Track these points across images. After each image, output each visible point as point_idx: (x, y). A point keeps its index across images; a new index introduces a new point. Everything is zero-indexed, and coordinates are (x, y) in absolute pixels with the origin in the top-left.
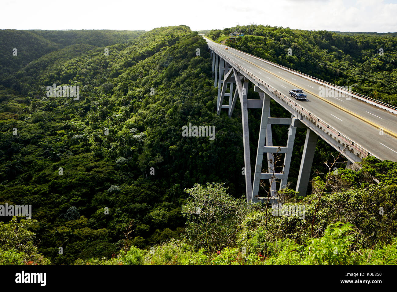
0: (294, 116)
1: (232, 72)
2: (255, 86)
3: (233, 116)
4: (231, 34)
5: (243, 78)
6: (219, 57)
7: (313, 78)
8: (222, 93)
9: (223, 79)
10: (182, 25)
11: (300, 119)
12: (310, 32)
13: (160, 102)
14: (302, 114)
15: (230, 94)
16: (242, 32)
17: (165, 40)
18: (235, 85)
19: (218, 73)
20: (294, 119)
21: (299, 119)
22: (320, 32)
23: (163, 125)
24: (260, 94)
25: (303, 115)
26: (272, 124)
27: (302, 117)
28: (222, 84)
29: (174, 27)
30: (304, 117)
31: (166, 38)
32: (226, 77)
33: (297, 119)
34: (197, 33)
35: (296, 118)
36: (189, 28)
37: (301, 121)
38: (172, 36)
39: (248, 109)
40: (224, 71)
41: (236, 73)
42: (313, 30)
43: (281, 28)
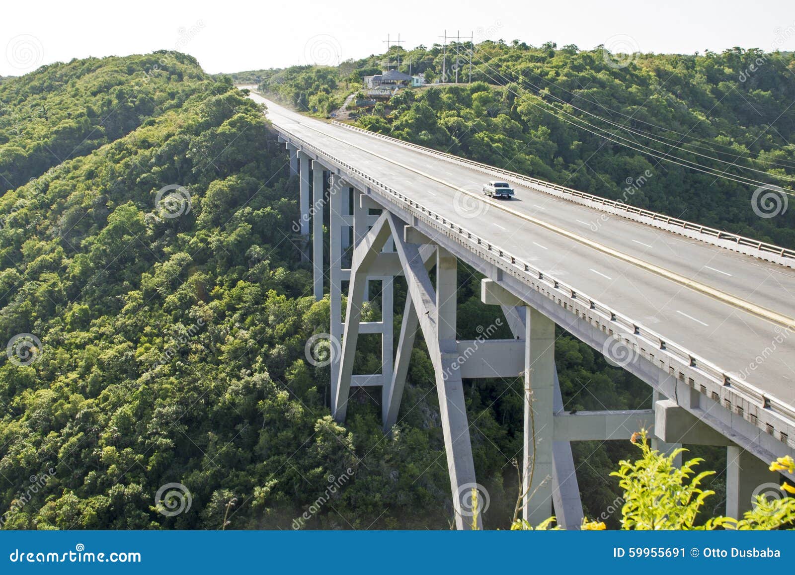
0: (662, 397)
1: (385, 232)
2: (484, 281)
3: (402, 416)
4: (369, 79)
5: (434, 254)
6: (326, 174)
7: (721, 236)
8: (346, 324)
9: (347, 261)
10: (163, 52)
11: (687, 407)
12: (690, 62)
13: (73, 375)
14: (691, 380)
15: (383, 326)
16: (415, 69)
17: (91, 113)
18: (401, 284)
19: (326, 237)
20: (662, 406)
21: (686, 405)
22: (733, 58)
23: (87, 480)
24: (509, 312)
25: (698, 388)
26: (574, 439)
27: (696, 397)
28: (345, 286)
29: (129, 58)
30: (702, 397)
31: (96, 104)
32: (360, 253)
33: (674, 404)
34: (227, 81)
35: (671, 403)
36: (193, 61)
37: (693, 412)
38: (120, 96)
39: (467, 382)
40: (351, 229)
41: (401, 236)
42: (703, 54)
43: (571, 51)
